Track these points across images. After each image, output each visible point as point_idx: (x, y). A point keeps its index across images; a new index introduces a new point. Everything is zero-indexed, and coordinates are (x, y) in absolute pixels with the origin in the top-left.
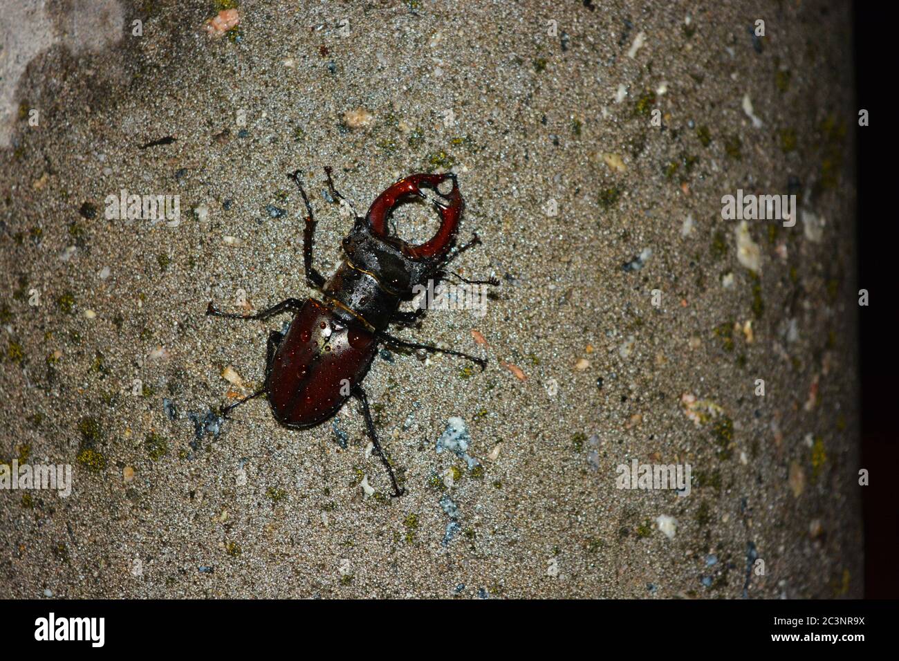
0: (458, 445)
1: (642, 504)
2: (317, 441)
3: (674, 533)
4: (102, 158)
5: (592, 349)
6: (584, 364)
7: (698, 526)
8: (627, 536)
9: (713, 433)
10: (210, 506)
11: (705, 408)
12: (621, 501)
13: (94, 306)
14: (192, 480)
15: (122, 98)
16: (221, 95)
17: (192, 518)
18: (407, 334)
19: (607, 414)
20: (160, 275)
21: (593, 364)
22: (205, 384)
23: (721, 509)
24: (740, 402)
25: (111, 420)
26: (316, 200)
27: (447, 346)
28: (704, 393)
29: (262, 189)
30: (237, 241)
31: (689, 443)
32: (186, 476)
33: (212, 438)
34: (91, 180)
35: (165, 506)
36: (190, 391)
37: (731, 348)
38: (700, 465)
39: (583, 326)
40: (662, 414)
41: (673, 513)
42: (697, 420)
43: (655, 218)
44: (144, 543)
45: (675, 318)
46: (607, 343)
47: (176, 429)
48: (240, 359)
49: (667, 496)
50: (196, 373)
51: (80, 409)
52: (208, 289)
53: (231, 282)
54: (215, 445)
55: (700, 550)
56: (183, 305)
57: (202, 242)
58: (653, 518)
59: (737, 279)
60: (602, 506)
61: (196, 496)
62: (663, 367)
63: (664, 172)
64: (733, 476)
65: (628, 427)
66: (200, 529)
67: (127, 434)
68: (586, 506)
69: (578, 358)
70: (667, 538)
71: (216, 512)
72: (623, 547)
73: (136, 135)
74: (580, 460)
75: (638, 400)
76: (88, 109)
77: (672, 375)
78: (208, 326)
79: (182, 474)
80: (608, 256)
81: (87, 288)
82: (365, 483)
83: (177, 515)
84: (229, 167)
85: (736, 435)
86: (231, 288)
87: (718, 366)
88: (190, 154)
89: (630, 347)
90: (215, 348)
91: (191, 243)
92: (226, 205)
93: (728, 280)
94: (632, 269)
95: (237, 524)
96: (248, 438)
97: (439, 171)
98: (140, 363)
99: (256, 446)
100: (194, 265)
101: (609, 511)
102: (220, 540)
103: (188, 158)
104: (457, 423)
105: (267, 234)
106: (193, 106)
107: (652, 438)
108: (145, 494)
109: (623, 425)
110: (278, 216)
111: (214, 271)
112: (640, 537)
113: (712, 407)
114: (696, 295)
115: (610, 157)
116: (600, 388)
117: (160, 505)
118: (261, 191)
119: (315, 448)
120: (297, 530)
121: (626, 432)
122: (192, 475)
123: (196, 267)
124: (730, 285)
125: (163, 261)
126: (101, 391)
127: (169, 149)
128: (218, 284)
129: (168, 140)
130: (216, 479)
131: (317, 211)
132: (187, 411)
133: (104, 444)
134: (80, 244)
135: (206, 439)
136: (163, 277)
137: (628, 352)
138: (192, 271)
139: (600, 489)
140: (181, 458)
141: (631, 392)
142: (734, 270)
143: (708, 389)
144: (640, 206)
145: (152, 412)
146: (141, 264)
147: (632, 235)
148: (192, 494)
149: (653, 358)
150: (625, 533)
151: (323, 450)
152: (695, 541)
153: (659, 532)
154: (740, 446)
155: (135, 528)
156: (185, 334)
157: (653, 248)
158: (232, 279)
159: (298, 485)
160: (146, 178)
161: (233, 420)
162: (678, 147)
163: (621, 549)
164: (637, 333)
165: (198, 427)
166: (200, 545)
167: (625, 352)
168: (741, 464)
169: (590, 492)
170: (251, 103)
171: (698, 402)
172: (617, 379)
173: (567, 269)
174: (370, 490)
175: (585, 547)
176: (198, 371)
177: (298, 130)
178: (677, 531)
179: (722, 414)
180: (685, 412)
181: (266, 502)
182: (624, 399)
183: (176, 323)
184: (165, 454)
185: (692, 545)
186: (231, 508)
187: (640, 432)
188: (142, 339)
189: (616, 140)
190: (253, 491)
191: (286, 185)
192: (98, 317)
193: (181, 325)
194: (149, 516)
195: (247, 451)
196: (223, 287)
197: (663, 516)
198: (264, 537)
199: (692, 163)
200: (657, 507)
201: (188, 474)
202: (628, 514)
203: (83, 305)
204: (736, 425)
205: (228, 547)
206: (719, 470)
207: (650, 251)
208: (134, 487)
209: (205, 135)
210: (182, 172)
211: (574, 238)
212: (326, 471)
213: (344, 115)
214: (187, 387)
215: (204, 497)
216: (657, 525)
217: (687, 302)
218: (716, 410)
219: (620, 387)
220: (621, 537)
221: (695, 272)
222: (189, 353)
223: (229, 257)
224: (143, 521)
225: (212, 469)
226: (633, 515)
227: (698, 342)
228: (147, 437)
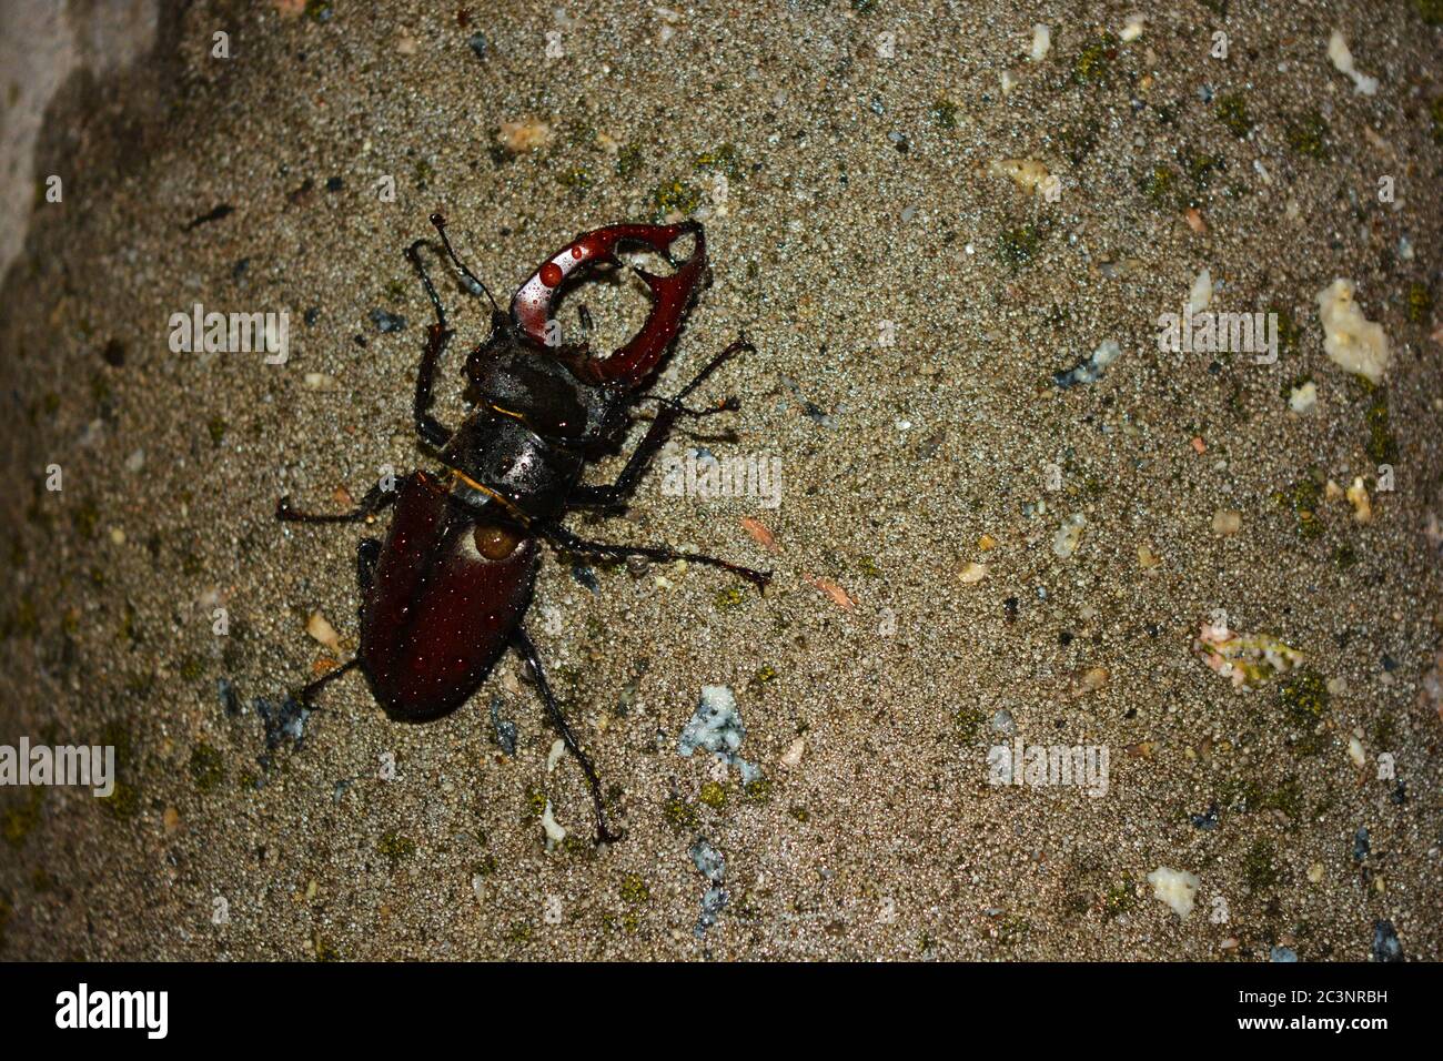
0: (723, 740)
1: (1114, 846)
2: (461, 743)
3: (1190, 904)
4: (132, 256)
5: (991, 543)
6: (974, 573)
7: (1247, 890)
8: (1084, 913)
9: (1277, 704)
10: (288, 873)
11: (1256, 653)
12: (1066, 841)
13: (123, 522)
14: (262, 826)
15: (159, 146)
16: (299, 120)
17: (262, 896)
18: (618, 530)
19: (1028, 668)
20: (211, 455)
21: (995, 571)
22: (279, 647)
23: (1303, 854)
24: (1343, 640)
25: (143, 724)
26: (453, 293)
27: (695, 550)
28: (1250, 621)
29: (363, 282)
30: (328, 381)
31: (1218, 724)
32: (252, 820)
33: (291, 746)
34: (118, 299)
35: (220, 876)
36: (257, 663)
37: (1315, 532)
38: (1250, 765)
39: (971, 499)
40: (1155, 666)
41: (1186, 864)
42: (1238, 677)
43: (1124, 281)
44: (191, 946)
45: (1177, 476)
46: (1024, 529)
47: (238, 733)
48: (333, 597)
49: (1172, 831)
50: (265, 629)
51: (102, 709)
52: (283, 473)
53: (318, 457)
54: (296, 760)
55: (1254, 938)
56: (245, 506)
57: (272, 389)
58: (1141, 874)
59: (1326, 395)
60: (1023, 852)
61: (267, 855)
62: (1153, 572)
63: (1142, 191)
64: (1330, 789)
65: (1076, 693)
66: (274, 916)
67: (167, 747)
68: (989, 854)
69: (962, 562)
70: (1175, 915)
71: (298, 884)
72: (1075, 933)
73: (178, 209)
74: (972, 762)
75: (1097, 639)
76: (114, 173)
77: (1173, 587)
78: (283, 541)
79: (245, 815)
80: (1020, 359)
81: (113, 489)
82: (548, 819)
83: (238, 892)
84: (314, 248)
85: (1335, 706)
86: (317, 467)
87: (1284, 568)
88: (253, 232)
89: (1076, 535)
90: (294, 580)
91: (256, 392)
92: (309, 316)
93: (1303, 398)
94: (1075, 383)
95: (332, 905)
96: (348, 743)
97: (673, 217)
98: (185, 618)
99: (360, 758)
100: (261, 431)
101: (1039, 862)
102: (305, 936)
103: (251, 239)
104: (719, 698)
105: (375, 362)
106: (257, 146)
107: (1131, 714)
108: (192, 855)
109: (1064, 691)
110: (392, 329)
111: (291, 440)
112: (1113, 913)
113: (1272, 653)
114: (1227, 427)
115: (1020, 168)
116: (1012, 616)
117: (214, 874)
118: (362, 286)
119: (460, 755)
120: (431, 911)
121: (1074, 703)
122: (261, 817)
123: (264, 435)
124: (1310, 407)
125: (217, 429)
126: (131, 673)
127: (224, 228)
128: (298, 464)
129: (222, 211)
130: (297, 822)
131: (457, 312)
132: (253, 700)
133: (136, 768)
134: (106, 415)
135: (282, 749)
136: (216, 459)
137: (1072, 545)
138: (257, 442)
139: (1020, 817)
140: (244, 785)
141: (1081, 624)
142: (1316, 376)
143: (1262, 613)
144: (1089, 259)
145: (201, 705)
146: (186, 440)
147: (1074, 317)
148: (261, 851)
149: (1131, 554)
150: (1079, 905)
151: (473, 759)
152: (1241, 920)
153: (1156, 902)
154: (1348, 729)
155: (179, 918)
156: (249, 559)
157: (1120, 341)
158: (320, 451)
159: (432, 827)
160: (192, 283)
161: (325, 711)
162: (1171, 141)
163: (1069, 937)
164: (1092, 509)
165: (269, 727)
166: (274, 946)
167: (1065, 545)
168: (1351, 764)
169: (994, 825)
170: (345, 128)
171: (1239, 641)
172: (1049, 599)
173: (932, 389)
174: (557, 833)
175: (986, 934)
176: (269, 624)
177: (423, 165)
178: (1196, 901)
179: (1297, 664)
180: (1208, 661)
181: (379, 861)
182: (1065, 639)
183: (235, 540)
184: (221, 781)
185: (1234, 929)
186: (322, 875)
187: (1105, 703)
188: (187, 573)
189: (1032, 134)
190: (356, 842)
191: (402, 271)
192: (128, 540)
193: (242, 542)
194: (198, 895)
195: (345, 767)
196: (306, 468)
197: (1162, 870)
198: (377, 927)
199: (1203, 170)
200: (1147, 851)
201: (256, 816)
202: (1082, 867)
203: (108, 522)
204: (1335, 686)
205: (318, 948)
206: (1294, 777)
207: (1114, 346)
208: (177, 844)
209: (276, 195)
210: (241, 266)
211: (947, 327)
212: (480, 799)
213: (498, 131)
214: (251, 655)
215: (280, 858)
216: (1149, 888)
217: (1204, 442)
218: (1283, 655)
219: (1057, 614)
220: (1068, 914)
221: (1222, 382)
222: (255, 592)
223: (313, 412)
224: (190, 906)
225: (292, 804)
226: (1094, 869)
227: (1234, 522)
228: (194, 751)
